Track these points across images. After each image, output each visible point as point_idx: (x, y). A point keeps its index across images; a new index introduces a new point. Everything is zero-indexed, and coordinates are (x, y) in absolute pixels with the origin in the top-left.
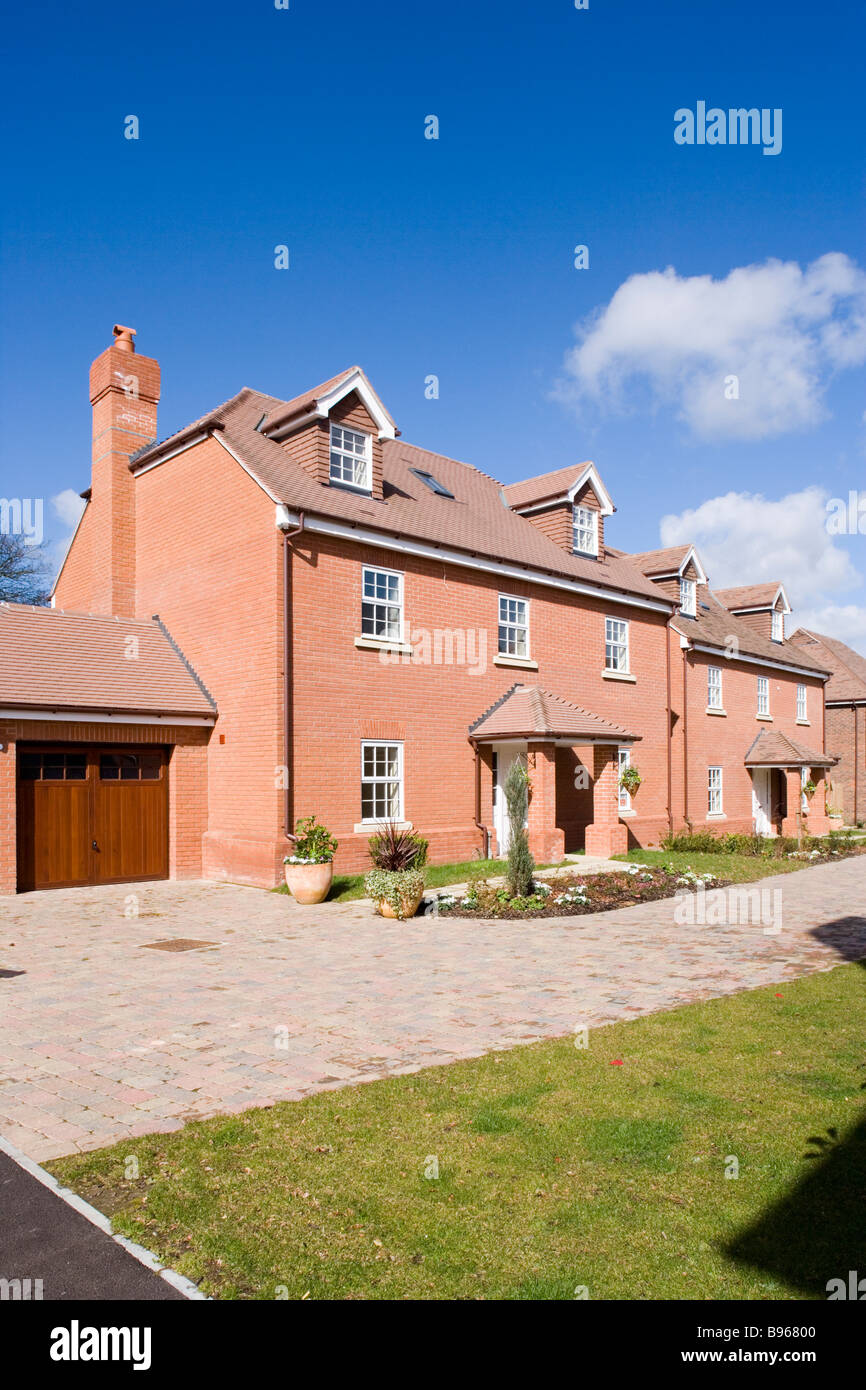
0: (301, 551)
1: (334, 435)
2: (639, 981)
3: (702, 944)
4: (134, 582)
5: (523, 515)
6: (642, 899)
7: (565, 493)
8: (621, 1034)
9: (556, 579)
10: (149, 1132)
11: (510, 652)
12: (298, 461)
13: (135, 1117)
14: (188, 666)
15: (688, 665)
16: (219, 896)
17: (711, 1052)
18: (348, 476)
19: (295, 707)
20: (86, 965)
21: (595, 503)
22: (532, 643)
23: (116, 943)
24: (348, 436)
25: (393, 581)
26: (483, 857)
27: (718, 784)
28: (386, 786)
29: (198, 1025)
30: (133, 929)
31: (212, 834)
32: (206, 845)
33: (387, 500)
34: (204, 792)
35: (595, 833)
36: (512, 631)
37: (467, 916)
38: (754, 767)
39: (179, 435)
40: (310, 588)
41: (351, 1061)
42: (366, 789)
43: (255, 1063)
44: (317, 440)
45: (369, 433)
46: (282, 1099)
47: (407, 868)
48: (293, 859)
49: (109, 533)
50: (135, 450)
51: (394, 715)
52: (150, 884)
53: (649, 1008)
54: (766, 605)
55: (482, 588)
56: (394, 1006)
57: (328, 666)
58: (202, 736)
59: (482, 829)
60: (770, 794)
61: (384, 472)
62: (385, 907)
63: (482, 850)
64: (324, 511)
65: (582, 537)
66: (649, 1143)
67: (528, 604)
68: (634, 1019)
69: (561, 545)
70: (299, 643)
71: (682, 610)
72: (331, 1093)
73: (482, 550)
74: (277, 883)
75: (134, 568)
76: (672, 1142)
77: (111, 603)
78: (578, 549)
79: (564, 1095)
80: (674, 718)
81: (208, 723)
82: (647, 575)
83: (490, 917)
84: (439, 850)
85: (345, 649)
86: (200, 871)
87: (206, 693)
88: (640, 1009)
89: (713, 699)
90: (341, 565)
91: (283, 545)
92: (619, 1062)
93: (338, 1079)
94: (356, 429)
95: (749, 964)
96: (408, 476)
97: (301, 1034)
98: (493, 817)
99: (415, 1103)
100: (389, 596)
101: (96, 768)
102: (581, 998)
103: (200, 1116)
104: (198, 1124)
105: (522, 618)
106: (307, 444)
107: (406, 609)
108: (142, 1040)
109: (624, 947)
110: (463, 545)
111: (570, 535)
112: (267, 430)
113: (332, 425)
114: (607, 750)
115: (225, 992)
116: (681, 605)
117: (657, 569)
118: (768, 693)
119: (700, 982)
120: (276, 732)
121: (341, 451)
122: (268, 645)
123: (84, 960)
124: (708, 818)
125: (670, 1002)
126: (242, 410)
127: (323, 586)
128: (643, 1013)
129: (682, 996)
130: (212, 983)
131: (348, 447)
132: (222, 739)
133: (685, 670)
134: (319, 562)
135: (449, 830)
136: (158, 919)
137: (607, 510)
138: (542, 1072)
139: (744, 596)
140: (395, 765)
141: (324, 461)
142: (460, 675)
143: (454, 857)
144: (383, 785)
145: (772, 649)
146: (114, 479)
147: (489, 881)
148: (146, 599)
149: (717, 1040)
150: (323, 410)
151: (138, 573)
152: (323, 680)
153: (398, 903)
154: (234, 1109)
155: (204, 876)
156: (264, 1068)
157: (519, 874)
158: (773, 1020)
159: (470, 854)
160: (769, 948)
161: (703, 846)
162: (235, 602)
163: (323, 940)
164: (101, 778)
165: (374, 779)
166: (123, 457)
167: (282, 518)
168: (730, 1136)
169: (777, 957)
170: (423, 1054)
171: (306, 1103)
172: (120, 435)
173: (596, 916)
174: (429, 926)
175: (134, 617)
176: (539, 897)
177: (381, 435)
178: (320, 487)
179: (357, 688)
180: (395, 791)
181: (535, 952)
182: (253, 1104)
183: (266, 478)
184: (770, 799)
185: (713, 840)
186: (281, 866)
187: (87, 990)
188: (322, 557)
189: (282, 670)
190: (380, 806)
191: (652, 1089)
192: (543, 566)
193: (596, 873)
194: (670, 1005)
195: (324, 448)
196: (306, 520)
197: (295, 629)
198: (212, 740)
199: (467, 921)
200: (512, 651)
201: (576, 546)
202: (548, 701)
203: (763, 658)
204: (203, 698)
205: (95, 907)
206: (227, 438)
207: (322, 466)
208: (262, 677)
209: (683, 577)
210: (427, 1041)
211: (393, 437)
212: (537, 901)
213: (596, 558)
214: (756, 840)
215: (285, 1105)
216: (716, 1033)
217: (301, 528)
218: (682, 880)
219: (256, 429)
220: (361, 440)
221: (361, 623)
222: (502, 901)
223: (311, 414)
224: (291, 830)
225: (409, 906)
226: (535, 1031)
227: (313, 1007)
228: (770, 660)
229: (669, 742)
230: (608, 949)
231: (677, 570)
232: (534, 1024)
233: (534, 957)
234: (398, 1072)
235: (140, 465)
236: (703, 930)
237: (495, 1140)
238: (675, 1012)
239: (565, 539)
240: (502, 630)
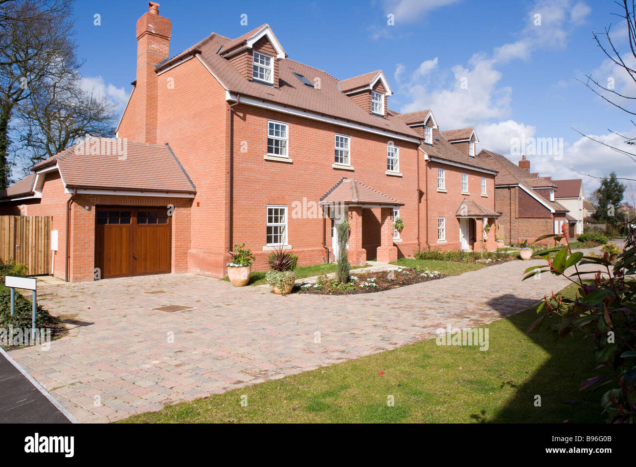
0: (238, 113)
1: (255, 56)
2: (397, 329)
3: (430, 308)
4: (156, 126)
5: (348, 95)
6: (403, 284)
7: (368, 85)
8: (385, 358)
9: (363, 127)
10: (146, 411)
11: (340, 162)
12: (238, 69)
13: (139, 403)
14: (182, 168)
15: (428, 168)
16: (195, 282)
17: (428, 368)
18: (262, 76)
19: (234, 189)
20: (125, 319)
21: (383, 90)
22: (351, 158)
23: (141, 307)
24: (262, 57)
25: (283, 127)
26: (327, 262)
27: (443, 226)
28: (279, 228)
29: (177, 352)
30: (151, 300)
31: (193, 251)
32: (189, 256)
33: (281, 88)
34: (189, 230)
35: (382, 250)
36: (341, 152)
37: (317, 293)
38: (460, 217)
39: (180, 55)
40: (242, 131)
41: (250, 372)
42: (269, 229)
43: (203, 373)
44: (246, 59)
45: (272, 56)
46: (214, 393)
47: (287, 270)
48: (231, 264)
49: (145, 102)
50: (158, 62)
51: (283, 193)
52: (162, 276)
53: (401, 343)
54: (466, 139)
55: (327, 131)
56: (275, 342)
57: (251, 169)
58: (189, 203)
59: (326, 248)
60: (468, 230)
61: (280, 75)
62: (276, 289)
63: (326, 259)
64: (249, 94)
65: (376, 106)
66: (392, 418)
67: (349, 139)
68: (392, 349)
69: (366, 110)
70: (236, 158)
71: (426, 141)
72: (239, 389)
73: (327, 113)
74: (224, 276)
75: (157, 119)
76: (403, 417)
77: (145, 137)
78: (374, 112)
79: (353, 391)
80: (421, 194)
81: (191, 196)
82: (408, 124)
83: (328, 294)
84: (305, 259)
85: (259, 160)
86: (186, 269)
87: (191, 182)
88: (396, 344)
89: (441, 184)
90: (257, 120)
91: (229, 110)
92: (382, 373)
93: (243, 382)
94: (266, 54)
95: (452, 319)
96: (292, 76)
97: (227, 357)
98: (332, 243)
99: (279, 395)
100: (281, 134)
101: (136, 219)
102: (368, 338)
103: (172, 402)
104: (171, 407)
105: (347, 146)
106: (242, 61)
107: (289, 141)
108: (148, 360)
109: (392, 310)
110: (317, 111)
111: (371, 105)
112: (223, 54)
113: (254, 52)
114: (388, 210)
115: (192, 334)
116: (424, 139)
117: (414, 121)
118: (467, 182)
119: (427, 329)
120: (224, 201)
121: (259, 64)
122: (221, 159)
123: (124, 316)
124: (438, 242)
125: (411, 340)
126: (212, 43)
127: (248, 130)
128: (397, 346)
129: (417, 337)
130: (186, 329)
131: (262, 62)
132: (198, 204)
133: (427, 170)
134: (247, 119)
135: (310, 249)
136: (163, 294)
137: (389, 93)
138: (344, 378)
139: (456, 134)
140: (283, 217)
141: (250, 69)
142: (316, 173)
143: (312, 263)
144: (277, 227)
145: (470, 160)
146: (148, 76)
147: (328, 275)
148: (163, 135)
149: (431, 361)
150: (250, 45)
151: (158, 122)
152: (248, 176)
153: (282, 287)
154: (189, 398)
155: (188, 271)
156: (206, 376)
157: (343, 273)
158: (460, 351)
159: (320, 261)
160: (462, 311)
161: (434, 256)
162: (205, 138)
163: (244, 306)
164: (138, 223)
165: (273, 224)
166: (152, 66)
167: (228, 97)
168: (432, 413)
169: (466, 316)
170: (286, 368)
171: (225, 395)
172: (151, 55)
173: (380, 293)
174: (298, 299)
175: (156, 143)
176: (352, 284)
177: (278, 57)
178: (248, 82)
179: (265, 180)
180: (283, 230)
181: (348, 313)
182: (198, 396)
183: (221, 78)
184: (468, 233)
185: (440, 254)
186: (226, 267)
187: (124, 333)
188: (248, 117)
189: (228, 171)
190: (276, 237)
191: (397, 387)
192: (357, 120)
193: (381, 271)
194: (411, 342)
195: (250, 63)
196: (240, 98)
197: (234, 151)
198: (193, 204)
199: (316, 296)
200: (341, 161)
201: (374, 110)
202: (359, 186)
203: (465, 164)
204: (189, 184)
205: (132, 288)
206: (203, 58)
207: (249, 72)
208: (218, 174)
209: (426, 125)
210: (290, 361)
211: (284, 58)
212: (351, 286)
213: (383, 116)
214: (461, 254)
215: (215, 396)
216: (431, 357)
217: (238, 102)
218: (423, 274)
219: (217, 53)
220: (268, 59)
221: (267, 148)
222: (334, 286)
223: (244, 47)
224: (231, 250)
225: (287, 288)
226: (344, 356)
227: (236, 342)
228: (468, 165)
229: (419, 206)
230: (384, 311)
231: (423, 122)
232: (343, 352)
233: (347, 315)
234: (273, 378)
235: (161, 70)
236: (431, 301)
237: (317, 415)
238: (413, 345)
239: (368, 107)
240: (336, 151)
